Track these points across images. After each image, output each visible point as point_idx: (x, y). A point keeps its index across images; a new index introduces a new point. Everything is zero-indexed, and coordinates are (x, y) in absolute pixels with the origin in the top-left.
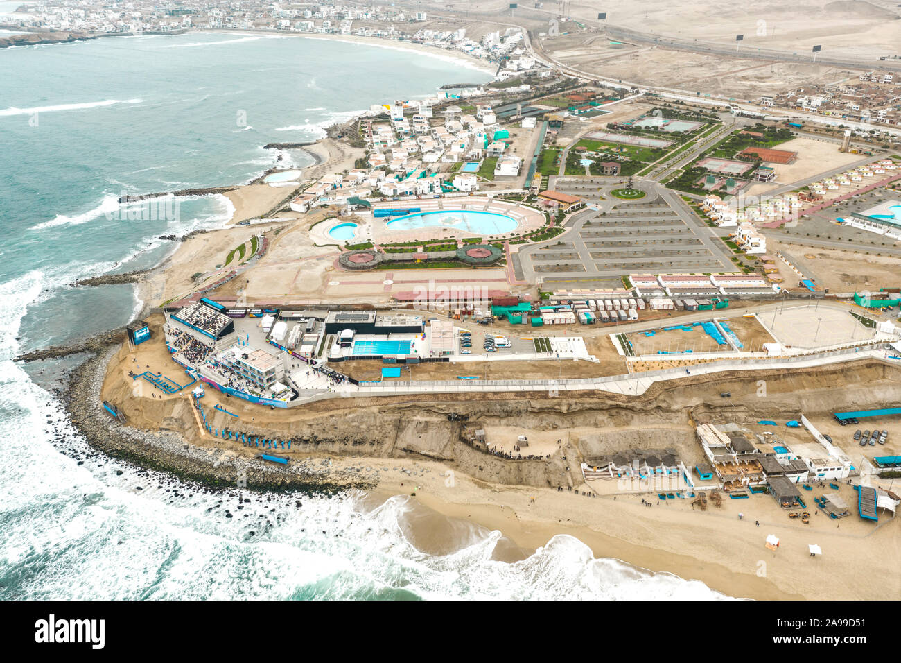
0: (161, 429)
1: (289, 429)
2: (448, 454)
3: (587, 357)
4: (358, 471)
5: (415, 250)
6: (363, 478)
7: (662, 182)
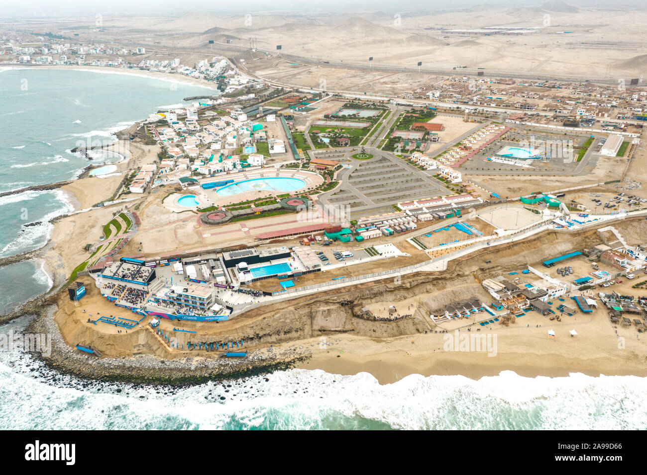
0: (134, 354)
1: (237, 333)
2: (348, 327)
3: (401, 254)
4: (295, 350)
5: (250, 207)
6: (301, 354)
7: (379, 147)
